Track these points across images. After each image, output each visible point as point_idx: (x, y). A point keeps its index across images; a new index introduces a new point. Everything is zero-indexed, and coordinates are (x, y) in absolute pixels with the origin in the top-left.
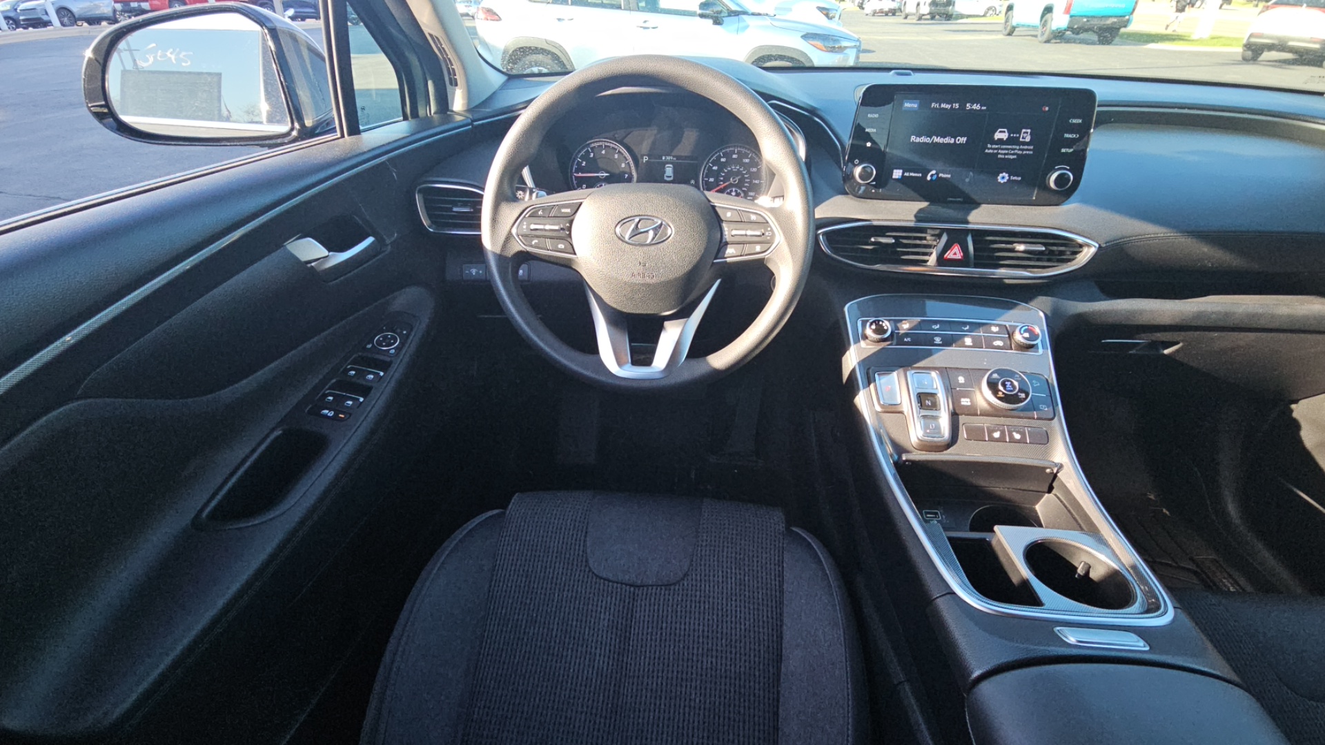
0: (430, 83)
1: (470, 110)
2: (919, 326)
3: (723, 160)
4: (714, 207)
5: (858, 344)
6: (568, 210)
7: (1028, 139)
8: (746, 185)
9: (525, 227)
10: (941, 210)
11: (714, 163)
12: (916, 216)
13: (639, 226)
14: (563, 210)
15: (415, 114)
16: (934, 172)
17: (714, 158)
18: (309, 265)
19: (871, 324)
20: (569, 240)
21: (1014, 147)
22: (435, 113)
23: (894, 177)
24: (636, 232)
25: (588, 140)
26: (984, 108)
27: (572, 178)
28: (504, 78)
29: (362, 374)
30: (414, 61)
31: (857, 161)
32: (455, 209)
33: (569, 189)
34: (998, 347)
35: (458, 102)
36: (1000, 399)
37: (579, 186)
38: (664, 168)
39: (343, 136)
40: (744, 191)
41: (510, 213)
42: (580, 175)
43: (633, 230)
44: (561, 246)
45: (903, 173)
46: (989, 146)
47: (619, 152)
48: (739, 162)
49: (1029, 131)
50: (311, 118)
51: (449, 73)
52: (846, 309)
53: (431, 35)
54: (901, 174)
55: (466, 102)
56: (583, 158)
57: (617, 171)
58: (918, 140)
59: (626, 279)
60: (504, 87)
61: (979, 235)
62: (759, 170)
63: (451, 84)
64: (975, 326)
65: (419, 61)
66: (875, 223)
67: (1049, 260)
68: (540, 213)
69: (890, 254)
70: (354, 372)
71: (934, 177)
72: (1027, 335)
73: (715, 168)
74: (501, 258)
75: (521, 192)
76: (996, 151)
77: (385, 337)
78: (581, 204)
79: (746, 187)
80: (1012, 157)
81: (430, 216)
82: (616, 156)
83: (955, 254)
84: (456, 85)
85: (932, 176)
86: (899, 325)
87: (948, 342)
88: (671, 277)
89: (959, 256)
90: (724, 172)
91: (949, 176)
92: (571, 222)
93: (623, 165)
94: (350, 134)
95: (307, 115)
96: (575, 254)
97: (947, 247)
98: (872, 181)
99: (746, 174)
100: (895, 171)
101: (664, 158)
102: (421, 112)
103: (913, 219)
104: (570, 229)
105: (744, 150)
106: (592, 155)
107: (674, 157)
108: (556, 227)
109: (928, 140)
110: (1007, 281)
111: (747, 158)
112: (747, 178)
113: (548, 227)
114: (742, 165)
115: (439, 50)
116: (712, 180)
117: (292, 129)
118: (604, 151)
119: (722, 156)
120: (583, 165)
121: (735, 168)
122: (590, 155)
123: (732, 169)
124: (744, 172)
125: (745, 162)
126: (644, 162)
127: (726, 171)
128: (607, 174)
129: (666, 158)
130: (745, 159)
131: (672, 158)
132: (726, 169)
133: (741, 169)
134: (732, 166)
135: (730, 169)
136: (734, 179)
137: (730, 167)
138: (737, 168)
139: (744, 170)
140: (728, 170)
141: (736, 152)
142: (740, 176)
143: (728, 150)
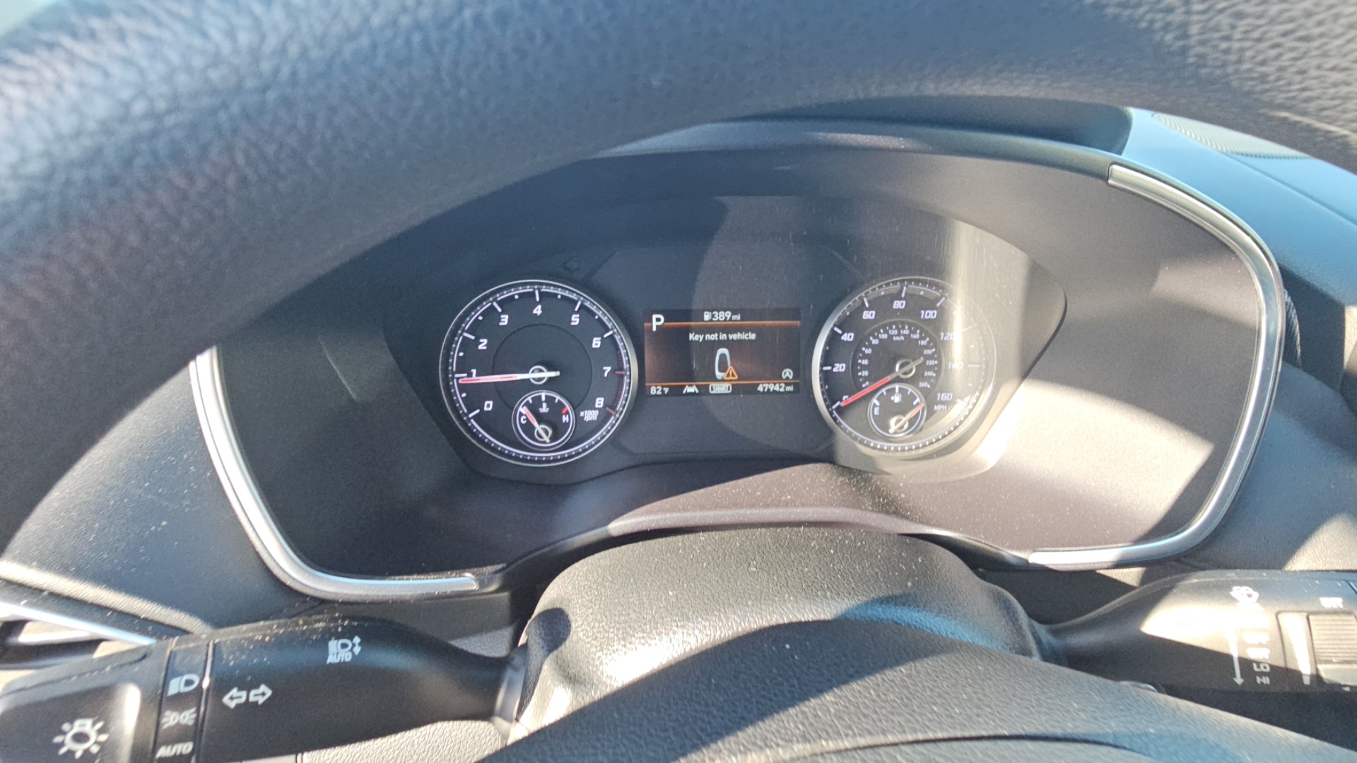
3: (868, 315)
11: (844, 325)
17: (847, 312)
25: (491, 283)
27: (448, 388)
40: (923, 390)
42: (475, 378)
47: (582, 308)
48: (909, 316)
56: (478, 330)
57: (579, 362)
73: (848, 337)
79: (928, 379)
82: (575, 320)
90: (871, 345)
99: (927, 347)
101: (707, 316)
105: (922, 290)
106: (505, 321)
107: (734, 311)
111: (933, 308)
112: (931, 357)
114: (916, 323)
116: (839, 368)
118: (539, 307)
119: (867, 305)
120: (481, 347)
121: (899, 335)
122: (500, 320)
123: (890, 337)
124: (923, 343)
125: (926, 317)
126: (654, 329)
127: (875, 342)
128: (553, 374)
129: (713, 316)
130: (925, 310)
131: (728, 314)
132: (875, 337)
133: (916, 336)
134: (891, 328)
135: (884, 336)
136: (906, 369)
137: (886, 332)
138: (904, 335)
139: (922, 338)
140: (881, 340)
141: (903, 295)
142: (919, 359)
143: (882, 291)
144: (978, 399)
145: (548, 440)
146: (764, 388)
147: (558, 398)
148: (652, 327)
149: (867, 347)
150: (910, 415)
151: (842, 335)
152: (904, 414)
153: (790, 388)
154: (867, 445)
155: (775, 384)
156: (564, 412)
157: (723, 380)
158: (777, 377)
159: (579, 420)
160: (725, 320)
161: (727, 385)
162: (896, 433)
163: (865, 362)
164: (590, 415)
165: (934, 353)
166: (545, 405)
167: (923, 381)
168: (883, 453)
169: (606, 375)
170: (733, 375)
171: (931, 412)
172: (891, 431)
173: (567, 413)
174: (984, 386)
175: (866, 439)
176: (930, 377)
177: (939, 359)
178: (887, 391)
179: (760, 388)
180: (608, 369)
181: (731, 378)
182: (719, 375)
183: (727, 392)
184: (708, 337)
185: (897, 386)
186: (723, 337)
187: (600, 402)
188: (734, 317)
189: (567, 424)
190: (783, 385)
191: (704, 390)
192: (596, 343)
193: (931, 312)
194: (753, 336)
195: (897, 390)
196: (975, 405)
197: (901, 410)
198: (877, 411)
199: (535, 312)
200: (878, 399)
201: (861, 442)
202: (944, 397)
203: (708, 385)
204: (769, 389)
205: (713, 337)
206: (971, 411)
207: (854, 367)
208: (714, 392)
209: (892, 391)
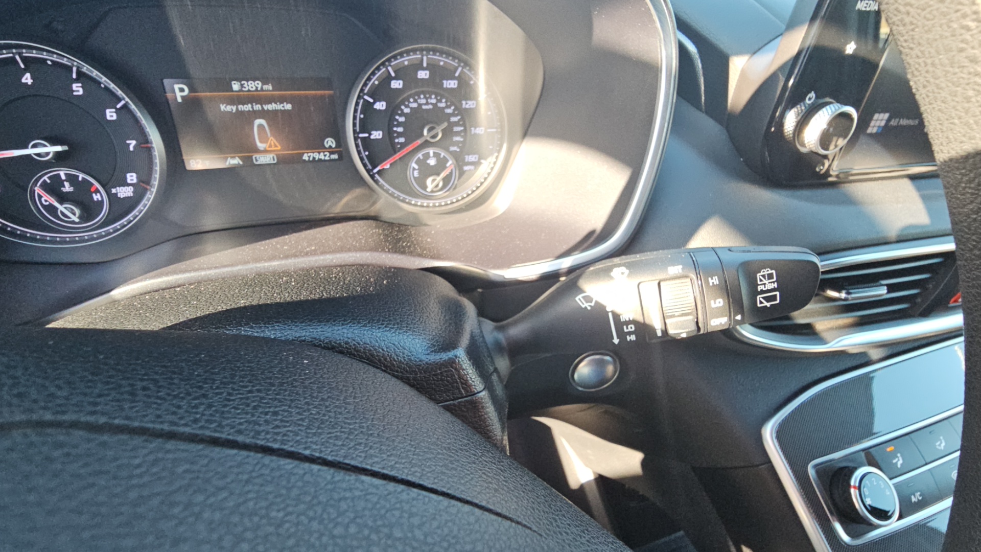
3: (396, 84)
8: (458, 139)
11: (376, 94)
17: (375, 81)
40: (453, 154)
45: (890, 121)
47: (80, 74)
48: (434, 85)
52: (765, 440)
62: (477, 104)
73: (380, 106)
79: (457, 144)
82: (78, 89)
90: (403, 114)
99: (453, 115)
101: (236, 86)
105: (442, 61)
107: (265, 82)
111: (453, 78)
112: (457, 124)
114: (441, 93)
116: (377, 135)
118: (28, 75)
119: (393, 74)
121: (427, 103)
123: (420, 105)
124: (449, 111)
125: (448, 87)
127: (407, 110)
128: (59, 148)
129: (242, 85)
130: (447, 80)
131: (259, 84)
132: (407, 106)
133: (442, 105)
134: (419, 98)
135: (415, 105)
136: (433, 133)
137: (415, 101)
138: (432, 104)
139: (448, 107)
140: (412, 109)
141: (425, 65)
142: (445, 125)
143: (405, 61)
144: (497, 157)
145: (77, 220)
146: (309, 157)
147: (81, 176)
148: (176, 98)
149: (400, 115)
150: (443, 175)
151: (374, 103)
152: (438, 174)
153: (335, 156)
154: (409, 203)
155: (319, 153)
156: (92, 190)
157: (265, 151)
158: (321, 147)
159: (113, 198)
160: (257, 90)
161: (271, 156)
162: (432, 192)
163: (400, 129)
164: (124, 192)
165: (459, 120)
166: (67, 184)
167: (454, 146)
168: (424, 209)
169: (131, 148)
170: (276, 146)
171: (462, 173)
172: (429, 189)
173: (97, 191)
174: (501, 146)
175: (408, 198)
176: (459, 142)
177: (464, 125)
178: (423, 155)
179: (305, 157)
180: (132, 143)
181: (273, 148)
182: (261, 146)
183: (272, 162)
184: (241, 108)
185: (431, 151)
186: (257, 107)
187: (132, 178)
188: (266, 87)
189: (101, 203)
190: (328, 154)
191: (248, 160)
192: (111, 115)
193: (452, 82)
194: (288, 107)
195: (431, 154)
196: (495, 163)
197: (436, 171)
198: (416, 174)
199: (24, 80)
200: (416, 163)
201: (403, 201)
202: (471, 158)
203: (252, 156)
204: (314, 158)
205: (247, 107)
206: (492, 169)
207: (390, 134)
208: (258, 163)
209: (427, 156)
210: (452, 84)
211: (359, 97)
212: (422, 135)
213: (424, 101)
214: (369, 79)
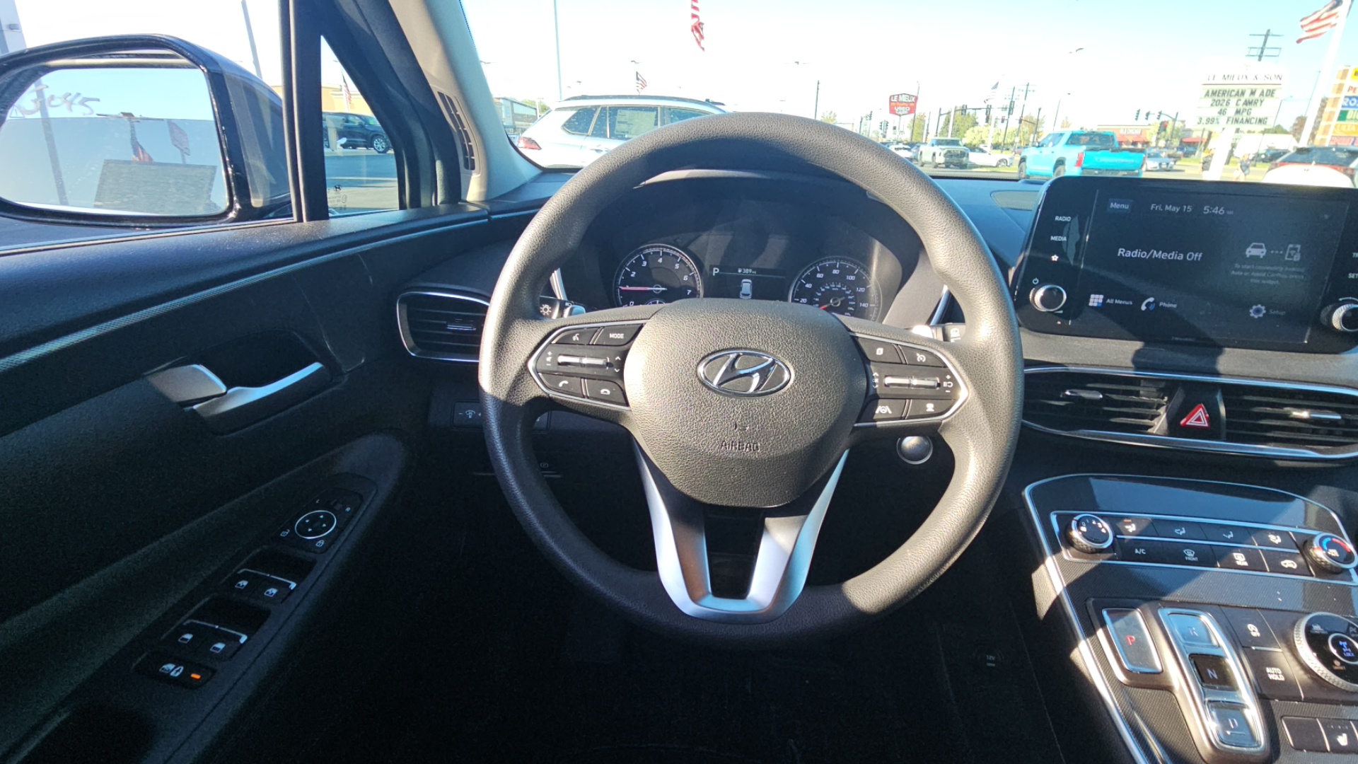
0: (438, 164)
1: (489, 199)
2: (1155, 527)
3: (819, 276)
4: (855, 339)
5: (1058, 555)
6: (621, 336)
7: (1297, 258)
8: (851, 309)
9: (549, 359)
10: (1163, 354)
11: (808, 279)
12: (1134, 361)
13: (736, 365)
14: (612, 336)
15: (415, 202)
16: (1151, 300)
17: (808, 273)
18: (188, 408)
19: (1079, 525)
20: (619, 382)
21: (1275, 268)
22: (442, 203)
23: (1091, 304)
24: (731, 374)
25: (642, 244)
26: (1230, 213)
27: (616, 292)
28: (538, 172)
29: (259, 585)
30: (419, 134)
31: (1036, 281)
32: (452, 327)
33: (613, 306)
34: (1289, 571)
35: (474, 191)
36: (1337, 673)
37: (626, 302)
38: (740, 283)
39: (300, 220)
41: (526, 336)
42: (628, 288)
43: (726, 371)
44: (605, 391)
45: (1104, 300)
46: (1237, 266)
47: (681, 260)
48: (841, 278)
49: (1299, 246)
50: (261, 195)
51: (465, 153)
52: (1026, 493)
53: (441, 95)
54: (1101, 301)
55: (483, 190)
56: (632, 267)
57: (677, 285)
58: (1129, 254)
59: (713, 449)
60: (536, 180)
61: (1232, 392)
62: (867, 290)
63: (466, 167)
64: (1244, 534)
65: (427, 135)
66: (1072, 369)
67: (1346, 435)
68: (575, 338)
69: (1094, 415)
70: (245, 583)
71: (1152, 307)
72: (1334, 552)
73: (809, 286)
74: (505, 408)
75: (546, 306)
76: (1246, 274)
77: (314, 518)
78: (641, 327)
79: (849, 311)
80: (1271, 282)
81: (414, 334)
82: (677, 266)
83: (1199, 419)
84: (473, 168)
85: (1148, 305)
86: (1119, 525)
87: (1209, 558)
88: (787, 449)
89: (1204, 423)
90: (820, 291)
91: (1175, 306)
92: (624, 355)
93: (686, 278)
94: (310, 218)
95: (256, 191)
96: (627, 404)
97: (1186, 410)
98: (1059, 310)
99: (850, 295)
100: (1092, 296)
101: (740, 271)
102: (424, 202)
103: (1131, 365)
104: (621, 365)
105: (848, 265)
106: (645, 264)
107: (753, 269)
108: (600, 362)
109: (1144, 255)
110: (1280, 463)
111: (853, 275)
112: (852, 300)
113: (585, 361)
114: (845, 282)
115: (451, 116)
117: (231, 208)
118: (661, 259)
119: (819, 270)
120: (632, 275)
121: (835, 287)
122: (642, 263)
123: (831, 288)
124: (848, 292)
125: (850, 279)
126: (714, 275)
127: (823, 290)
128: (664, 289)
129: (743, 271)
130: (849, 275)
131: (750, 271)
132: (823, 288)
133: (844, 289)
134: (832, 284)
135: (828, 288)
136: (836, 302)
137: (829, 285)
138: (838, 287)
139: (847, 290)
140: (826, 289)
141: (838, 267)
142: (843, 298)
143: (827, 264)
149: (819, 292)
151: (806, 284)
160: (749, 273)
165: (854, 298)
169: (688, 293)
177: (856, 301)
180: (689, 291)
188: (753, 272)
193: (852, 277)
199: (659, 260)
210: (852, 278)
211: (799, 280)
212: (829, 302)
213: (834, 286)
214: (806, 271)
